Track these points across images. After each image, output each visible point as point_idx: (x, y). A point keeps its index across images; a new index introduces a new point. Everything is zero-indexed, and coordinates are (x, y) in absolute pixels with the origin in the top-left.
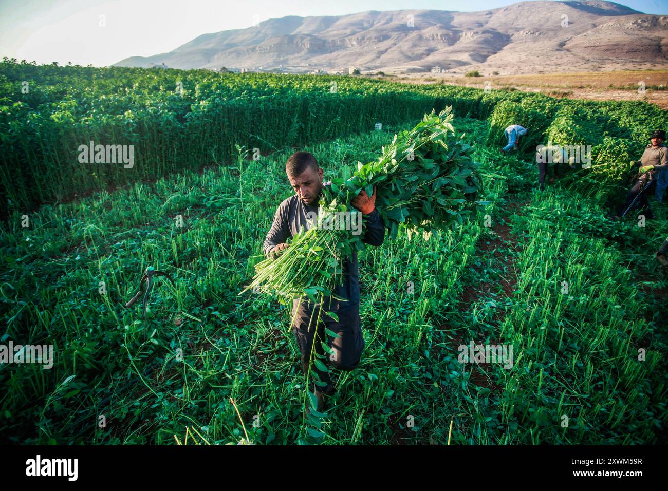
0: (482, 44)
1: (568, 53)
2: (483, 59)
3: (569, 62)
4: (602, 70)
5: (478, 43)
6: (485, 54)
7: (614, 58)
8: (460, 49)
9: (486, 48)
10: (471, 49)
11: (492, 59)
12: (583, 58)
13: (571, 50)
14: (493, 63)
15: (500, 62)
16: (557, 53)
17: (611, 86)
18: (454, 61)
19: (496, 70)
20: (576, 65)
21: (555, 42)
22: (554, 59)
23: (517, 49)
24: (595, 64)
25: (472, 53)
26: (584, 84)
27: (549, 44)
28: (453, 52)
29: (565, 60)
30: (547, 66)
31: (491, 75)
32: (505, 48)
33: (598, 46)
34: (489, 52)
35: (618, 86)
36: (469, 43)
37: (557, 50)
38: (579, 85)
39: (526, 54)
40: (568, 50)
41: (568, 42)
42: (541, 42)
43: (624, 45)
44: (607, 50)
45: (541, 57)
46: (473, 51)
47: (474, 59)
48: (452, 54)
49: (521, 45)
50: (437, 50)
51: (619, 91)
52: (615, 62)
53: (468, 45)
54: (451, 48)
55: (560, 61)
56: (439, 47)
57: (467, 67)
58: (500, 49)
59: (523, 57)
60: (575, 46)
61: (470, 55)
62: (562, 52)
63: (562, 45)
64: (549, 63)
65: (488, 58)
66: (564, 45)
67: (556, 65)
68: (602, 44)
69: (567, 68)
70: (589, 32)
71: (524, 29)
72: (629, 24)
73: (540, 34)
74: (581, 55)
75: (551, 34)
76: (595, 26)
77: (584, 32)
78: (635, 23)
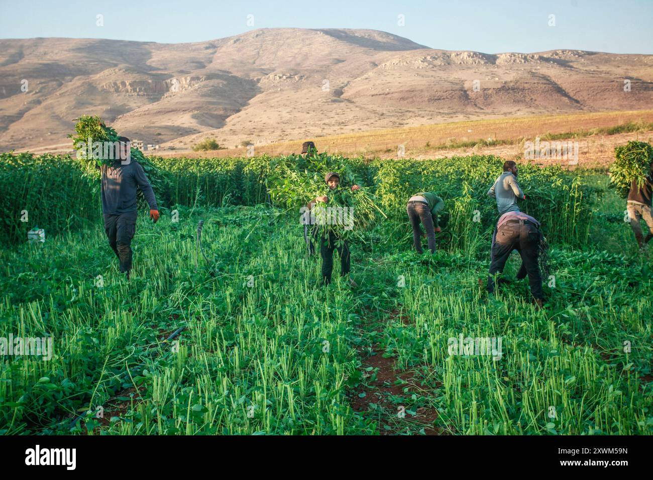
0: (210, 96)
1: (351, 105)
2: (220, 121)
3: (356, 119)
4: (406, 127)
5: (203, 96)
6: (221, 112)
7: (416, 110)
8: (173, 107)
9: (219, 104)
10: (193, 106)
11: (232, 120)
12: (374, 112)
13: (354, 100)
14: (238, 127)
15: (249, 126)
16: (335, 105)
17: (428, 145)
18: (167, 128)
19: (245, 138)
20: (368, 122)
22: (332, 114)
23: (272, 102)
24: (393, 119)
25: (196, 112)
26: (390, 146)
27: (318, 92)
28: (159, 112)
29: (350, 115)
30: (326, 127)
31: (240, 147)
32: (252, 101)
33: (388, 93)
34: (225, 109)
35: (437, 145)
36: (185, 96)
37: (334, 101)
38: (384, 147)
39: (288, 110)
40: (349, 101)
41: (346, 88)
42: (306, 90)
43: (422, 91)
44: (403, 99)
45: (312, 114)
46: (195, 109)
47: (203, 123)
48: (161, 117)
49: (277, 95)
50: (129, 110)
51: (442, 152)
52: (419, 115)
53: (188, 99)
54: (155, 106)
55: (342, 118)
56: (132, 105)
57: (194, 136)
58: (245, 104)
59: (286, 116)
60: (358, 94)
61: (194, 117)
62: (342, 104)
63: (338, 93)
64: (327, 121)
65: (228, 120)
66: (342, 93)
67: (340, 124)
68: (392, 90)
69: (356, 127)
70: (370, 74)
71: (274, 70)
72: (418, 63)
73: (301, 78)
74: (370, 107)
75: (317, 76)
76: (375, 65)
77: (362, 73)
78: (424, 60)
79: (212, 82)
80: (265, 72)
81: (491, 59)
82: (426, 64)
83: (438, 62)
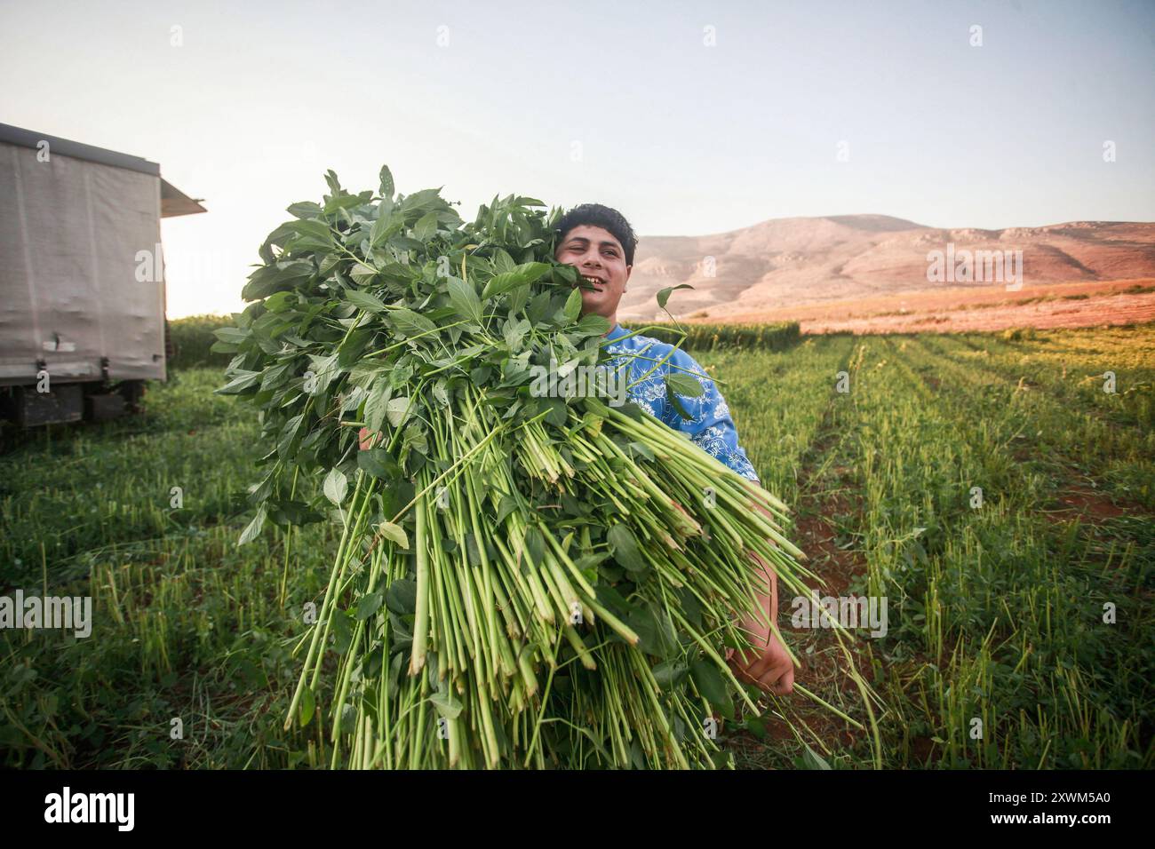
1: (847, 280)
2: (734, 296)
3: (851, 292)
5: (722, 276)
6: (735, 289)
9: (734, 282)
10: (713, 284)
11: (744, 294)
12: (869, 286)
13: (852, 276)
14: (747, 301)
15: (755, 299)
16: (834, 281)
18: (689, 302)
21: (826, 269)
22: (830, 289)
23: (778, 281)
25: (714, 289)
27: (819, 271)
29: (846, 289)
33: (885, 270)
34: (739, 286)
37: (832, 278)
39: (791, 286)
40: (847, 277)
41: (845, 266)
42: (809, 269)
43: (918, 266)
44: (899, 274)
45: (811, 289)
46: (715, 287)
47: (720, 297)
49: (782, 274)
55: (838, 292)
58: (756, 282)
59: (788, 290)
60: (855, 271)
61: (713, 293)
62: (840, 280)
63: (838, 271)
64: (823, 295)
65: (740, 295)
66: (841, 270)
67: (835, 297)
68: (889, 267)
70: (869, 253)
71: (780, 253)
72: (917, 241)
73: (805, 258)
74: (866, 282)
75: (819, 257)
76: (874, 244)
77: (861, 252)
78: (923, 238)
79: (731, 265)
80: (773, 255)
81: (994, 235)
82: (924, 242)
83: (937, 240)
